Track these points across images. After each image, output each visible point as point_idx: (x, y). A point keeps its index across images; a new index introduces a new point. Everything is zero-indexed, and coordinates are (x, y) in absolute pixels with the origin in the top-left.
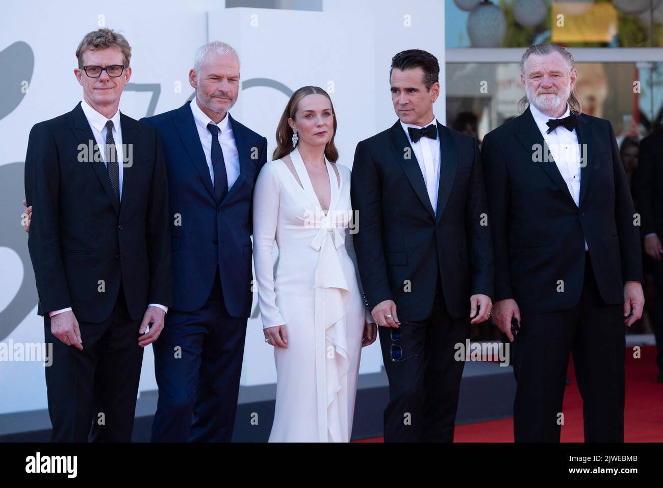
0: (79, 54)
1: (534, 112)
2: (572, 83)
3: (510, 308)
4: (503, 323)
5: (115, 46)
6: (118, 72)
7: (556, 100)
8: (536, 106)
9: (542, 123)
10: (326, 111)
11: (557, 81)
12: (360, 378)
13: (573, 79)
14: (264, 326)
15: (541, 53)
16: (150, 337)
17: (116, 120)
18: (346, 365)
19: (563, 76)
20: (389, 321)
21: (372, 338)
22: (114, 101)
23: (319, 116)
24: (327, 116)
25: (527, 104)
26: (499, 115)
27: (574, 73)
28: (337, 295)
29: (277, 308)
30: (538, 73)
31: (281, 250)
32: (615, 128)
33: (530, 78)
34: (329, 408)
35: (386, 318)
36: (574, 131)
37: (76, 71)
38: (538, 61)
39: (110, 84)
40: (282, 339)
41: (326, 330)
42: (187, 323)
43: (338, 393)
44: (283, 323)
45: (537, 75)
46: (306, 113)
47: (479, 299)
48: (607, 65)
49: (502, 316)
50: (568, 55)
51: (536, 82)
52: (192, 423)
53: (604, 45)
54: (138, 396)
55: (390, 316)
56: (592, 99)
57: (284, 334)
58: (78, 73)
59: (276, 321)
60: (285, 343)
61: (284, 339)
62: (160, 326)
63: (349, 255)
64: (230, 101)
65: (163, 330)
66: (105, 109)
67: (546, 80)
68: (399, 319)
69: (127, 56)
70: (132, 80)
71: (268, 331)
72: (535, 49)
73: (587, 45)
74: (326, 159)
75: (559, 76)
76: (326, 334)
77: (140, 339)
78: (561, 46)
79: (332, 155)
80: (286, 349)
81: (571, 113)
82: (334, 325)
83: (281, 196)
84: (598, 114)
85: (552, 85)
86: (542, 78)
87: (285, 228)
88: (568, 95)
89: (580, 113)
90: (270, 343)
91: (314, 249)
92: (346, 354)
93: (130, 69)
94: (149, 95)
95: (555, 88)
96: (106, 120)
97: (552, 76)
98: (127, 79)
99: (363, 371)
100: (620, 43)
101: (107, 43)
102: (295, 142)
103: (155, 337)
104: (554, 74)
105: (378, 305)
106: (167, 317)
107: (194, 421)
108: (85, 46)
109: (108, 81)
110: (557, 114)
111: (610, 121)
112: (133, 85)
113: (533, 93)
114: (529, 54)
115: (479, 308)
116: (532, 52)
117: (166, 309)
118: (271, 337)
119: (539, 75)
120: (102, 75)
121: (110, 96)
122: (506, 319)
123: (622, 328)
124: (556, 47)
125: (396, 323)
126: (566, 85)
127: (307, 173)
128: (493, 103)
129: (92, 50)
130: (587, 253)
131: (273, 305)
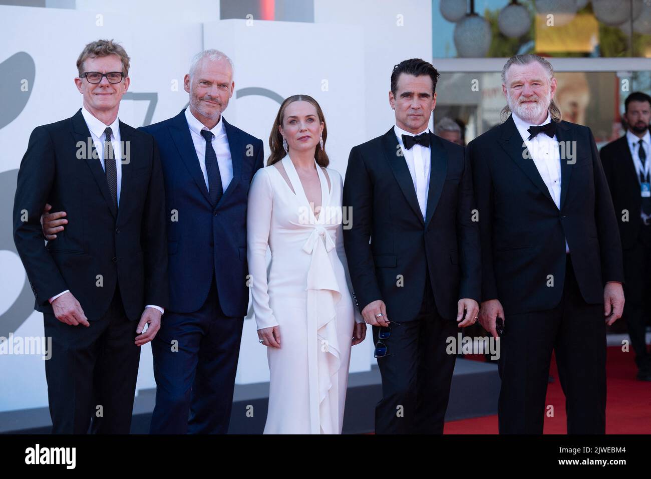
0: (80, 64)
1: (516, 120)
2: (552, 91)
3: (495, 308)
4: (488, 322)
5: (115, 54)
6: (117, 79)
7: (537, 109)
8: (518, 115)
9: (523, 130)
10: (310, 117)
11: (538, 89)
12: (350, 377)
13: (553, 87)
14: (258, 327)
15: (523, 63)
16: (147, 337)
17: (115, 127)
18: (338, 364)
19: (543, 85)
20: (379, 321)
21: (361, 336)
22: (114, 107)
23: (302, 122)
24: (312, 122)
25: (509, 113)
26: (485, 123)
27: (554, 82)
28: (329, 296)
29: (270, 309)
30: (519, 82)
31: (274, 254)
32: (595, 135)
33: (512, 88)
34: (321, 405)
35: (376, 318)
36: (555, 137)
37: (76, 80)
38: (520, 71)
39: (110, 90)
40: (276, 340)
41: (318, 331)
42: (182, 323)
43: (329, 391)
44: (276, 325)
45: (517, 84)
46: (290, 119)
47: (466, 303)
48: (589, 74)
49: (488, 316)
50: (547, 65)
51: (517, 91)
52: (189, 419)
53: (586, 55)
54: (136, 394)
55: (380, 315)
56: (574, 105)
57: (277, 335)
58: (79, 82)
59: (270, 323)
60: (278, 343)
61: (277, 339)
62: (157, 326)
63: (339, 257)
64: (219, 106)
65: (159, 330)
66: (104, 116)
67: (527, 89)
68: (388, 318)
69: (126, 66)
70: (131, 89)
71: (262, 332)
72: (516, 60)
73: (569, 55)
74: (316, 164)
75: (540, 85)
76: (318, 334)
77: (137, 338)
78: (542, 56)
79: (322, 160)
80: (279, 350)
81: (552, 120)
82: (325, 326)
83: (274, 201)
84: (580, 121)
85: (532, 93)
86: (523, 87)
87: (278, 232)
88: (548, 103)
89: (561, 120)
90: (264, 343)
91: (306, 253)
92: (338, 354)
93: (128, 79)
94: (146, 104)
95: (536, 96)
96: (104, 127)
97: (533, 85)
98: (125, 88)
99: (352, 370)
100: (601, 53)
101: (108, 50)
102: (286, 149)
103: (152, 337)
104: (535, 83)
105: (368, 305)
106: (163, 318)
107: (191, 418)
108: (87, 53)
109: (108, 86)
110: (538, 122)
111: (591, 128)
112: (131, 93)
113: (515, 101)
114: (510, 65)
115: (465, 312)
116: (513, 62)
117: (162, 311)
118: (265, 338)
119: (520, 84)
120: (102, 81)
121: (110, 101)
122: (491, 319)
123: (602, 327)
124: (536, 58)
125: (386, 322)
126: (546, 93)
127: (299, 178)
128: (479, 111)
129: (93, 58)
130: (568, 255)
131: (267, 307)
